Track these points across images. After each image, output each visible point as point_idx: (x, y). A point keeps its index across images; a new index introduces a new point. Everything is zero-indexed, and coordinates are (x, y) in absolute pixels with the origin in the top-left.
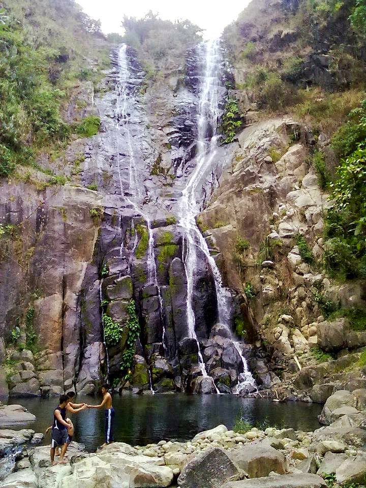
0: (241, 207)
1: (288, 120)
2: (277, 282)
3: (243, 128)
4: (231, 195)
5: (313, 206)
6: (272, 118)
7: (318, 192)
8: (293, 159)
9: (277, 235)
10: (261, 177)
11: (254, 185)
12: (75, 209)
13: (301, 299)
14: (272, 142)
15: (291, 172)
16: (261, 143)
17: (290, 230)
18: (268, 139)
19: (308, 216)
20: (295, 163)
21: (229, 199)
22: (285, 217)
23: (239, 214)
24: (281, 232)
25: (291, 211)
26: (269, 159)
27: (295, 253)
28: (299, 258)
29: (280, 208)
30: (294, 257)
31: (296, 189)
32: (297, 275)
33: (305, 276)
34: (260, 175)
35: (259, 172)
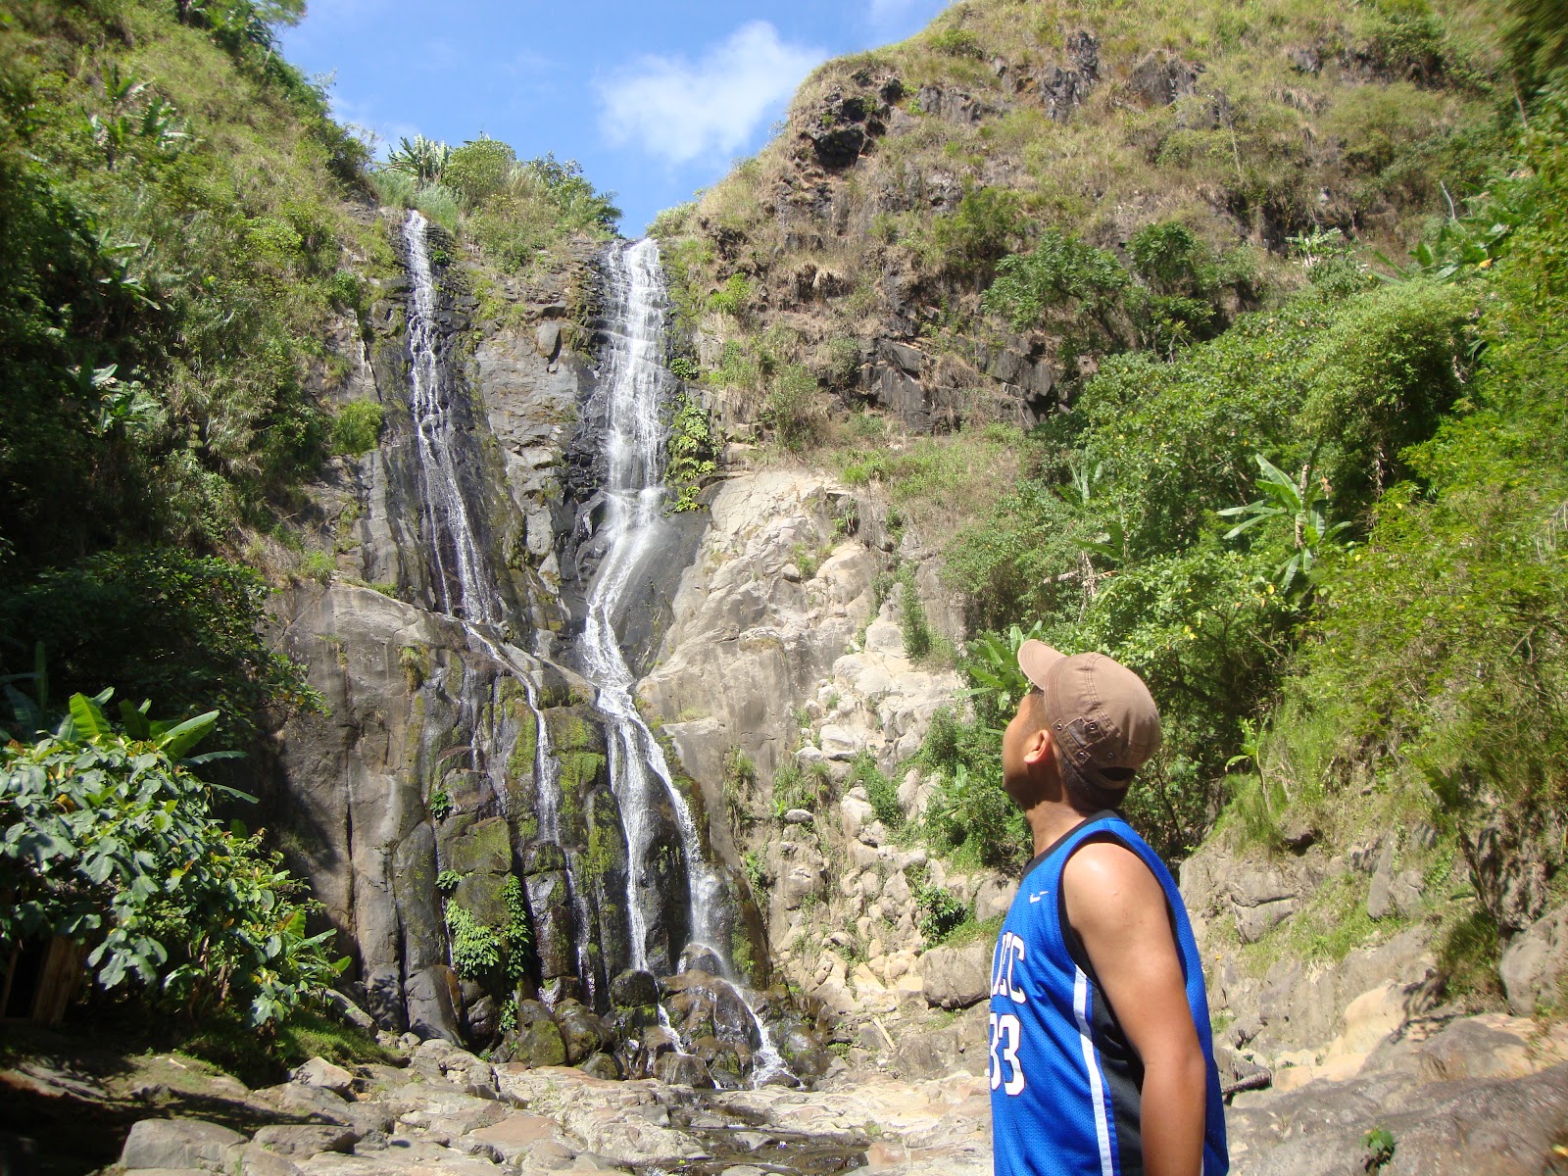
0: (736, 679)
1: (830, 483)
2: (820, 859)
3: (717, 480)
4: (711, 645)
5: (895, 694)
6: (788, 467)
7: (905, 664)
8: (843, 577)
9: (817, 751)
10: (775, 611)
11: (763, 629)
12: (364, 642)
13: (868, 900)
14: (798, 530)
15: (839, 608)
16: (771, 528)
17: (846, 744)
18: (786, 522)
19: (885, 716)
20: (848, 587)
21: (707, 655)
22: (833, 713)
23: (732, 693)
24: (826, 746)
25: (847, 702)
26: (792, 570)
27: (858, 797)
28: (867, 809)
29: (822, 691)
30: (855, 806)
31: (852, 651)
32: (862, 846)
33: (881, 849)
34: (773, 606)
35: (772, 599)
